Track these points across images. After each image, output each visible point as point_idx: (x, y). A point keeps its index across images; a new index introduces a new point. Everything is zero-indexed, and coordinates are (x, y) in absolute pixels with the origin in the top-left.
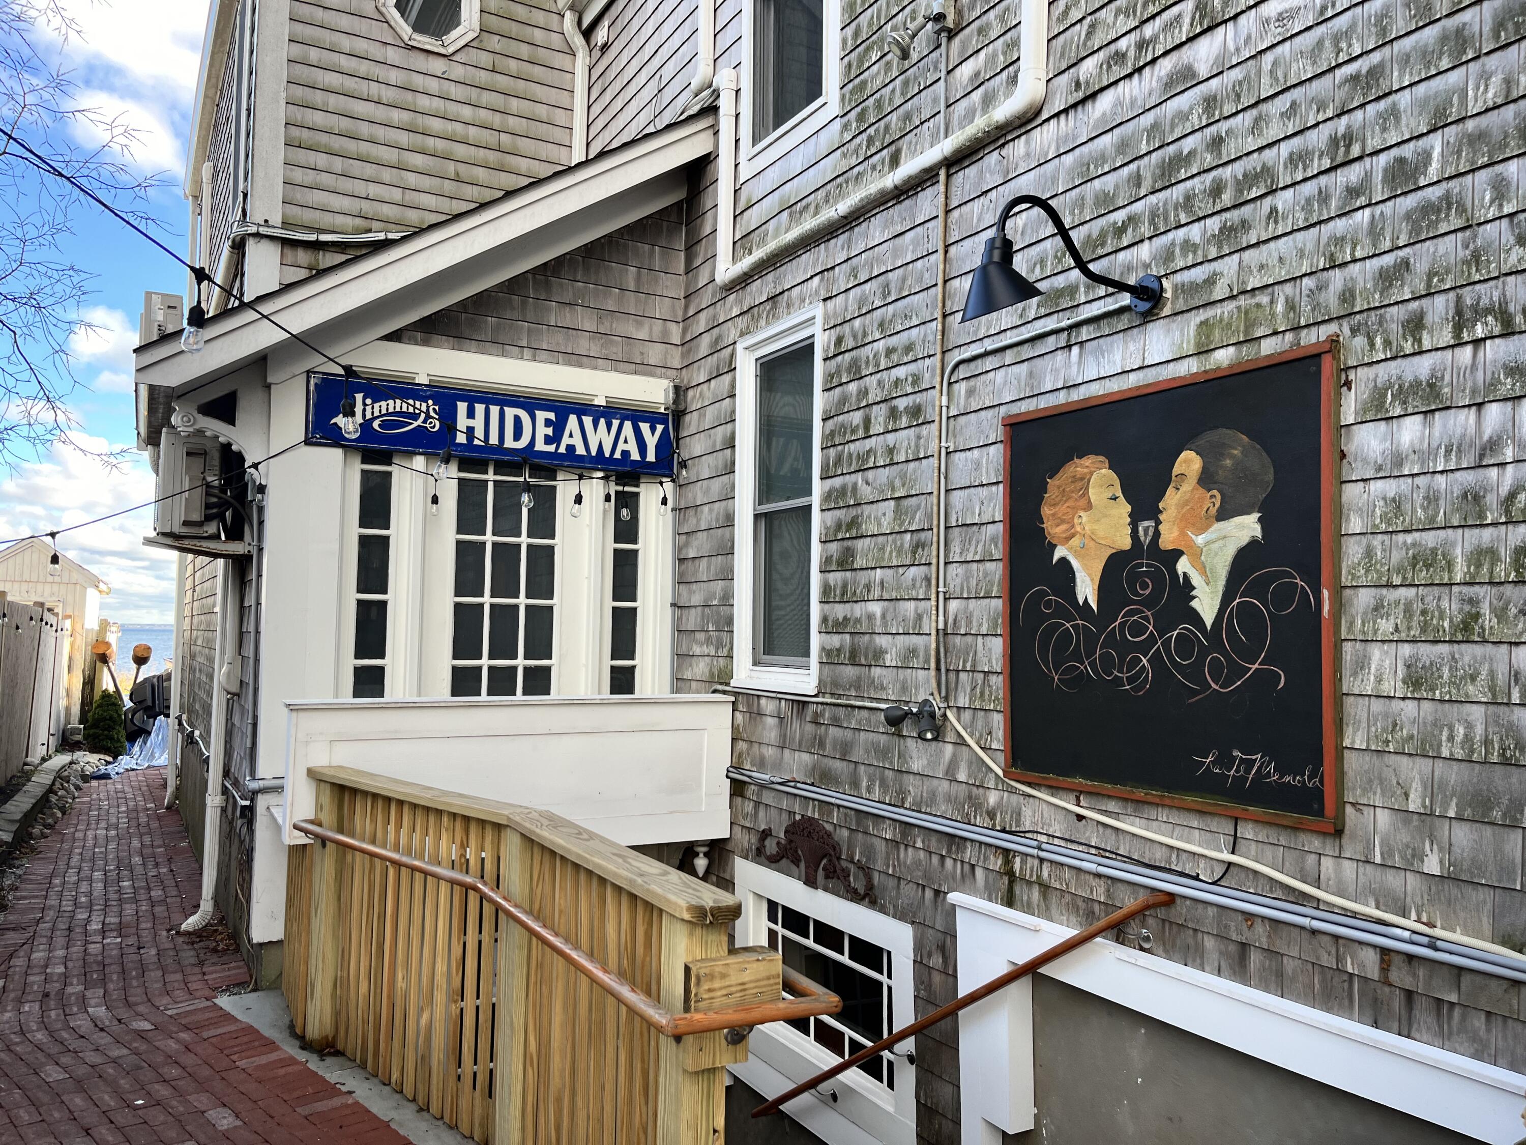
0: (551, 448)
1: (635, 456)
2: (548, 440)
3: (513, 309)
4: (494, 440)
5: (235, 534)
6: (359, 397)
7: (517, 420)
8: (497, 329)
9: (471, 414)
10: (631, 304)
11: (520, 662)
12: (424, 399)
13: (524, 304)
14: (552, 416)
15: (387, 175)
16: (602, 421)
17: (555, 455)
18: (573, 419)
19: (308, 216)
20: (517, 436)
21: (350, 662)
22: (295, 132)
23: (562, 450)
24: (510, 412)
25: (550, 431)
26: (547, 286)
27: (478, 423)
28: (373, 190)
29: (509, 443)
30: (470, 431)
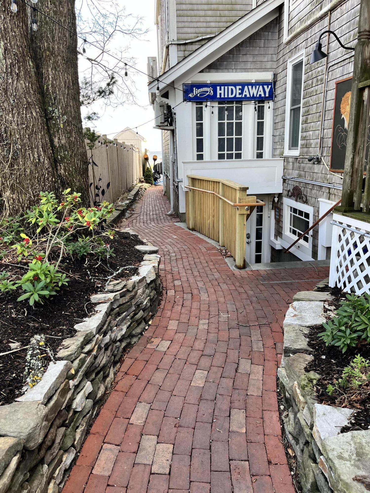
0: (240, 96)
1: (263, 95)
2: (240, 94)
3: (230, 58)
4: (226, 96)
5: (171, 125)
6: (194, 88)
7: (232, 90)
8: (227, 65)
9: (220, 90)
10: (262, 51)
11: (234, 152)
12: (209, 87)
13: (233, 57)
14: (240, 87)
15: (202, 19)
16: (254, 87)
17: (242, 98)
18: (246, 87)
19: (183, 36)
20: (232, 94)
21: (196, 153)
22: (179, 12)
23: (243, 96)
24: (230, 88)
25: (240, 91)
26: (239, 50)
27: (222, 92)
28: (199, 24)
29: (230, 96)
30: (220, 94)
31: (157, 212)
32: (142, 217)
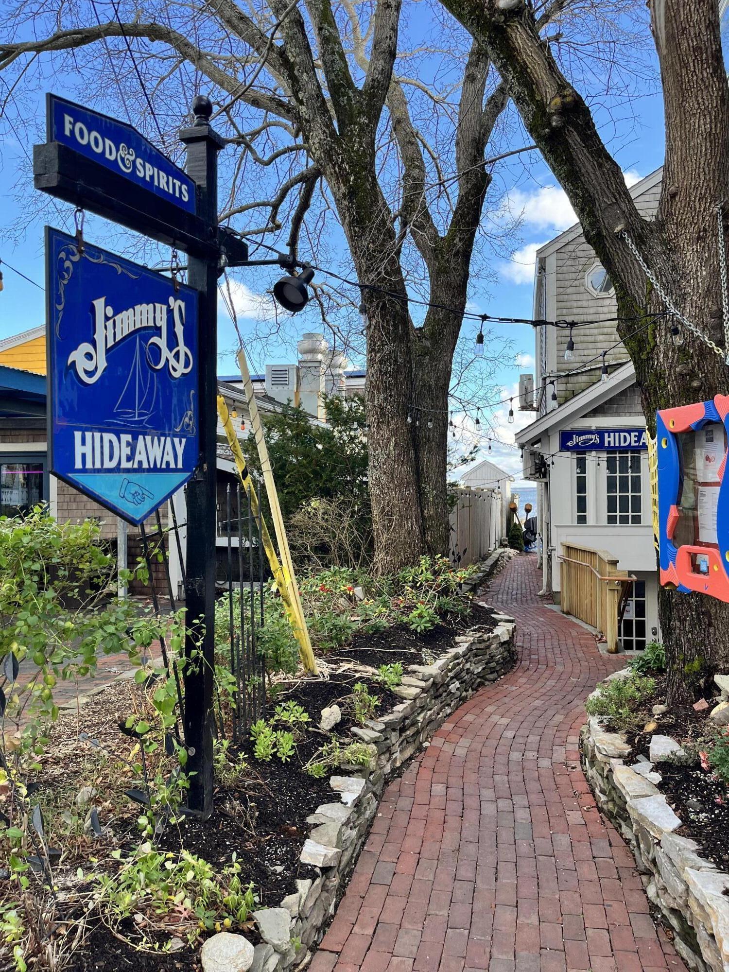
0: (637, 444)
2: (636, 442)
3: (622, 401)
4: (617, 444)
5: (545, 477)
6: (574, 436)
7: (625, 437)
8: (617, 408)
9: (609, 437)
11: (630, 514)
14: (637, 434)
15: (591, 346)
17: (638, 446)
19: (565, 366)
20: (625, 442)
21: (576, 514)
22: (560, 339)
23: (641, 445)
24: (622, 434)
25: (636, 439)
27: (612, 439)
28: (586, 352)
29: (622, 444)
30: (609, 442)
31: (524, 591)
32: (500, 596)
